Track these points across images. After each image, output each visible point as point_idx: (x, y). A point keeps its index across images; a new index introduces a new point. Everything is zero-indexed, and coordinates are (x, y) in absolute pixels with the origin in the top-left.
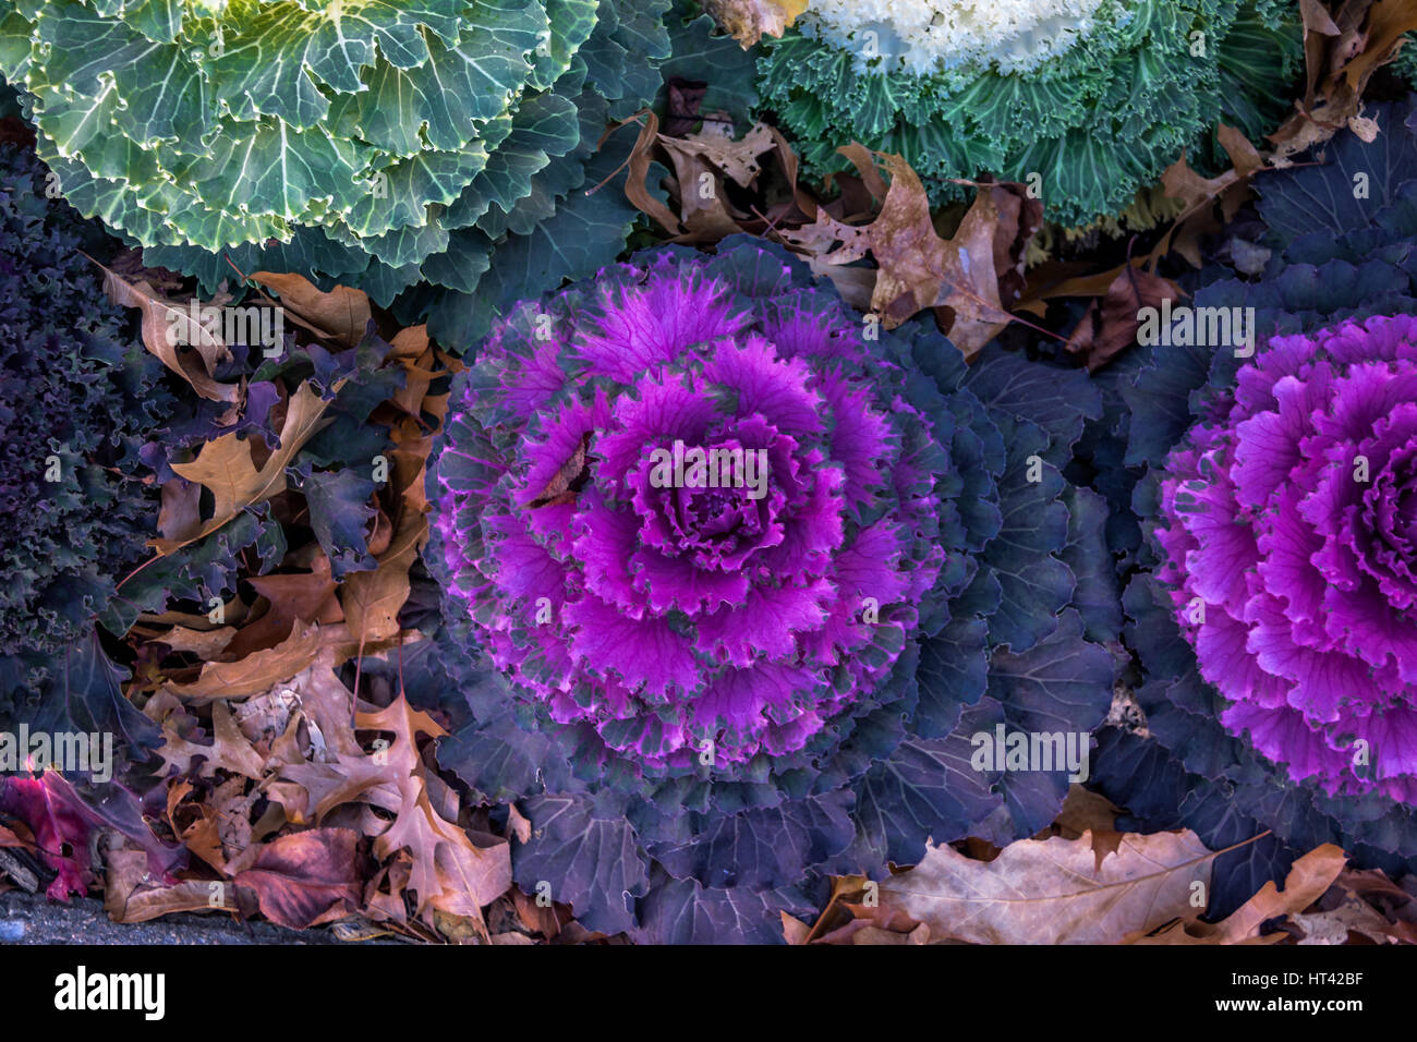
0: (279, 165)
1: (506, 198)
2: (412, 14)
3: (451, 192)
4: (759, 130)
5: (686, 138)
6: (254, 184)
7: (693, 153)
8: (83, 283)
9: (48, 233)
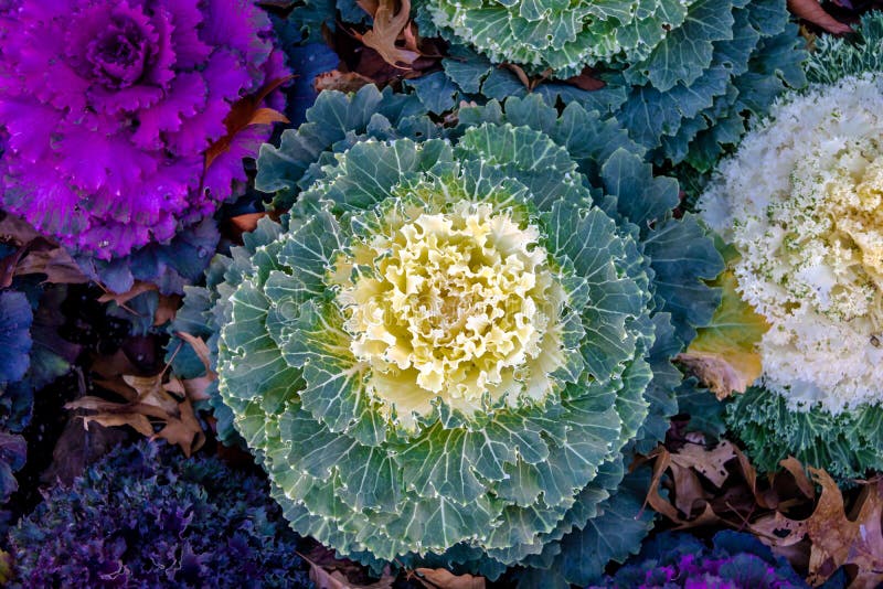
0: (440, 511)
1: (580, 519)
2: (533, 420)
3: (550, 524)
4: (724, 445)
5: (678, 453)
6: (423, 524)
7: (685, 466)
8: (298, 577)
9: (276, 545)
